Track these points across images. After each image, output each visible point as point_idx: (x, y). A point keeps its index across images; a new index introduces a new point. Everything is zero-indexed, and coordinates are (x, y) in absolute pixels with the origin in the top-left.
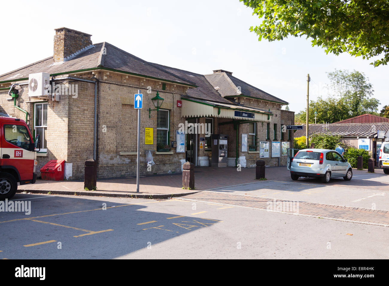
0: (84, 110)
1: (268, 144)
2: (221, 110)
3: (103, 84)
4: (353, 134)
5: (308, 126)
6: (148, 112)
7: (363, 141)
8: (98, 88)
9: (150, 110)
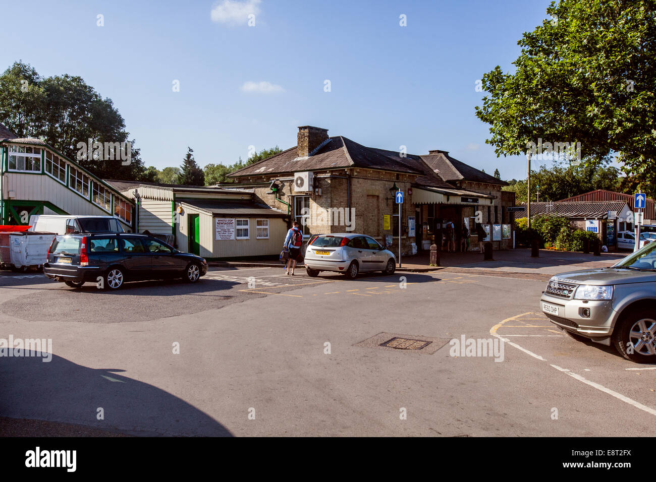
0: (341, 202)
1: (488, 227)
2: (450, 197)
3: (354, 179)
4: (580, 215)
5: (530, 204)
6: (385, 201)
7: (592, 223)
8: (350, 182)
9: (387, 199)
